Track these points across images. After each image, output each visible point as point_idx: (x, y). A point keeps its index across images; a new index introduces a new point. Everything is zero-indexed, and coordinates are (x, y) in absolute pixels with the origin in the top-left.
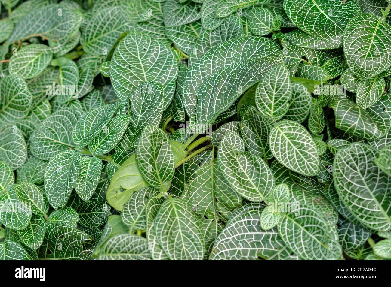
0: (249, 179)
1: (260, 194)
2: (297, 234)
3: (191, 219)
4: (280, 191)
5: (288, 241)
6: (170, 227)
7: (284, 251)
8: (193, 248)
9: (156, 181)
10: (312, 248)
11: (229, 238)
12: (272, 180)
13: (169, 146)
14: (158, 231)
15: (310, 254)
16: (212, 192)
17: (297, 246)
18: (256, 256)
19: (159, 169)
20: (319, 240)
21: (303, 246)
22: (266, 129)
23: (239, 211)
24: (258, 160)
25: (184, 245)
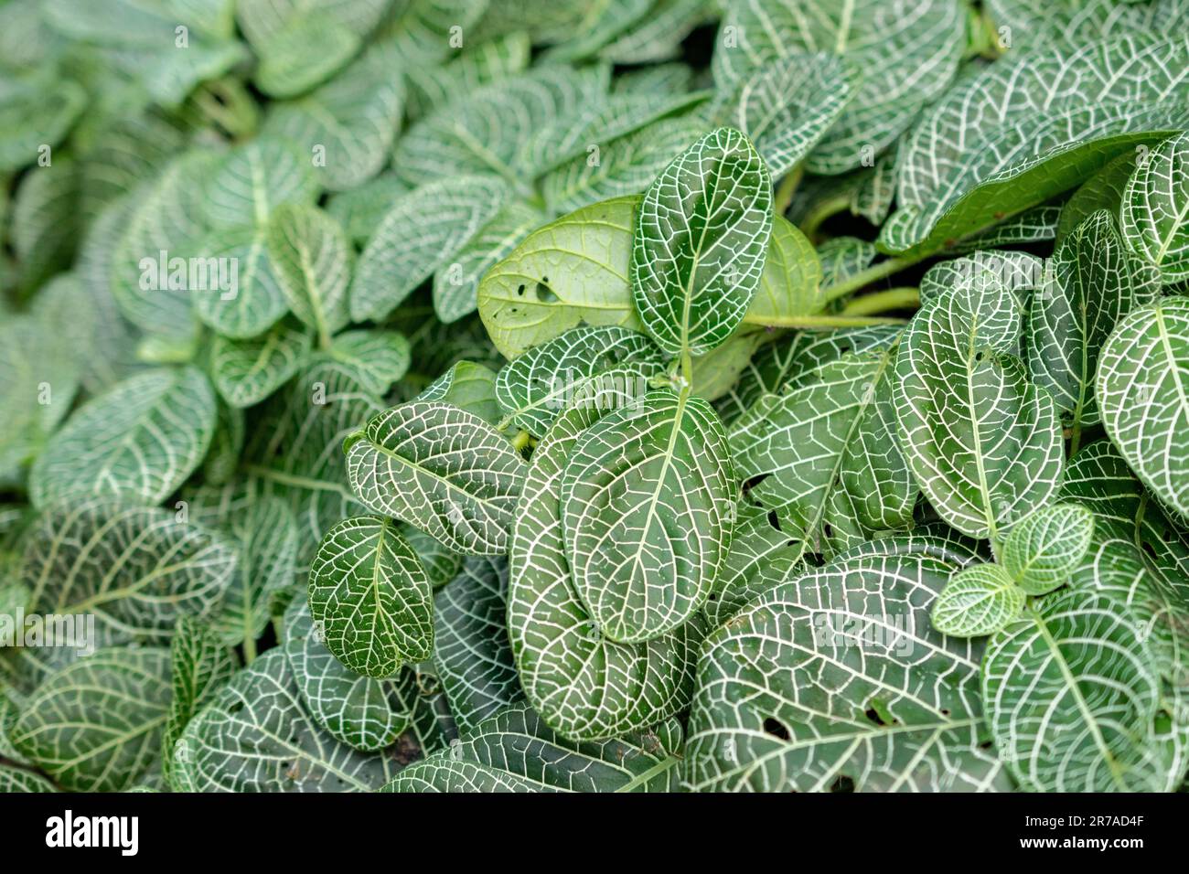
0: (977, 452)
1: (988, 513)
2: (1042, 691)
3: (712, 482)
4: (1061, 526)
5: (997, 700)
6: (626, 467)
7: (968, 728)
8: (665, 576)
9: (670, 322)
10: (1066, 759)
11: (806, 608)
12: (1053, 482)
13: (766, 228)
14: (581, 458)
15: (1048, 772)
16: (841, 454)
17: (1019, 729)
18: (864, 702)
19: (696, 289)
20: (1107, 741)
21: (1040, 739)
22: (1115, 304)
23: (888, 542)
24: (1037, 400)
25: (641, 548)
